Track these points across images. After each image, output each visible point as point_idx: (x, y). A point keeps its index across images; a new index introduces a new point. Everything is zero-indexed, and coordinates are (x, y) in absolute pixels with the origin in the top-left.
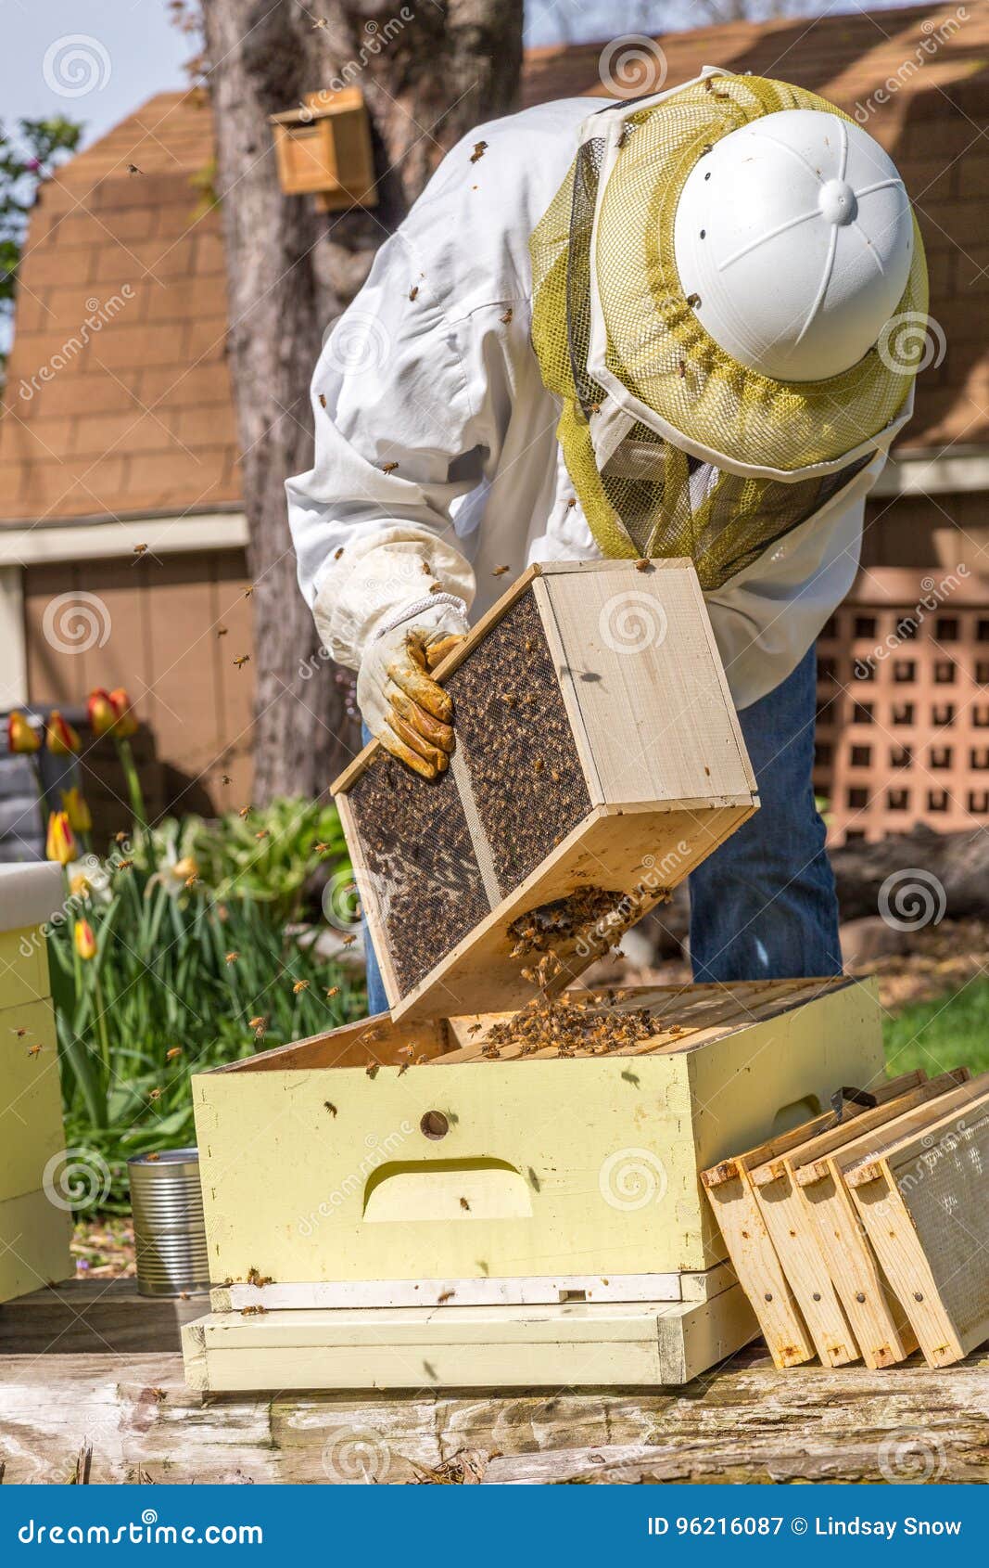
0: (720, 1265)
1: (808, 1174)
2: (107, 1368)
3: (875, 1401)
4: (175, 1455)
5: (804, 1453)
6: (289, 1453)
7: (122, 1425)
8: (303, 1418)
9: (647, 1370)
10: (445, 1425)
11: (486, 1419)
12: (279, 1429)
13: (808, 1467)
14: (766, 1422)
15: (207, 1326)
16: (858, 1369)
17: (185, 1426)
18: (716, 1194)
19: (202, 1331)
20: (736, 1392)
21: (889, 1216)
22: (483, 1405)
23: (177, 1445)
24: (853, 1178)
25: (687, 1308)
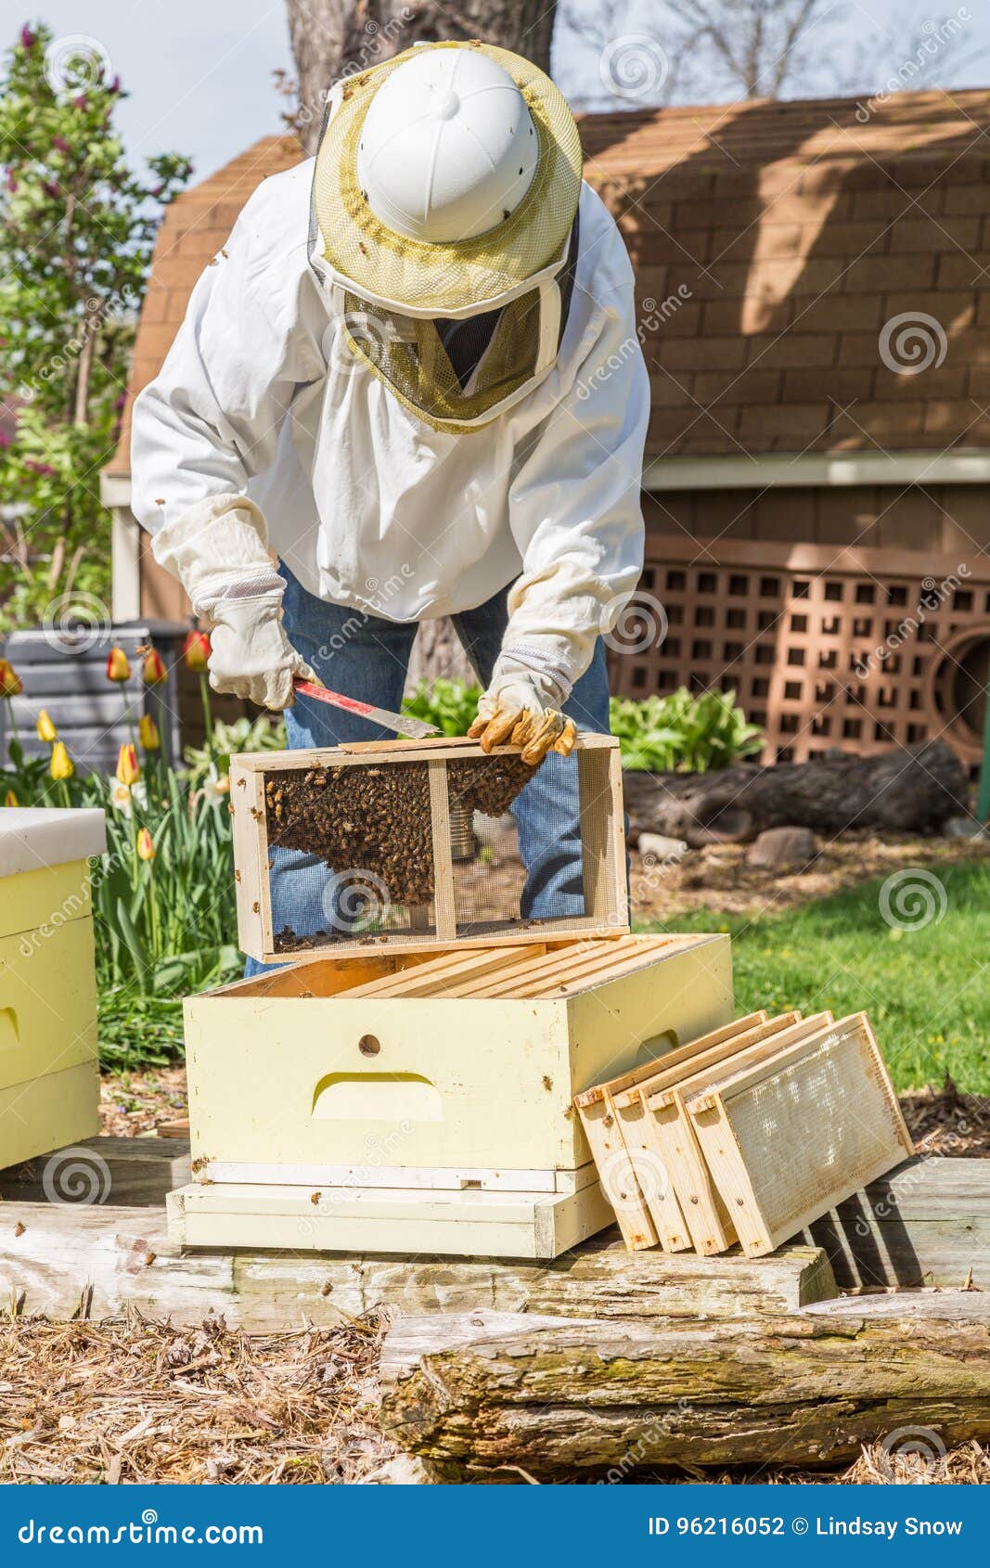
0: (587, 1165)
1: (658, 1101)
2: (111, 1219)
3: (701, 1283)
4: (157, 1294)
5: (627, 1338)
6: (247, 1297)
7: (118, 1268)
8: (259, 1270)
9: (526, 1247)
10: (368, 1282)
11: (400, 1280)
12: (240, 1278)
13: (629, 1349)
14: (617, 1294)
15: (186, 1195)
16: (690, 1255)
17: (167, 1272)
18: (585, 1113)
19: (183, 1198)
20: (593, 1269)
21: (719, 1137)
22: (399, 1268)
23: (159, 1286)
24: (693, 1107)
25: (559, 1198)
